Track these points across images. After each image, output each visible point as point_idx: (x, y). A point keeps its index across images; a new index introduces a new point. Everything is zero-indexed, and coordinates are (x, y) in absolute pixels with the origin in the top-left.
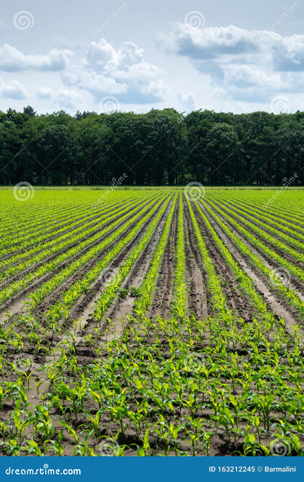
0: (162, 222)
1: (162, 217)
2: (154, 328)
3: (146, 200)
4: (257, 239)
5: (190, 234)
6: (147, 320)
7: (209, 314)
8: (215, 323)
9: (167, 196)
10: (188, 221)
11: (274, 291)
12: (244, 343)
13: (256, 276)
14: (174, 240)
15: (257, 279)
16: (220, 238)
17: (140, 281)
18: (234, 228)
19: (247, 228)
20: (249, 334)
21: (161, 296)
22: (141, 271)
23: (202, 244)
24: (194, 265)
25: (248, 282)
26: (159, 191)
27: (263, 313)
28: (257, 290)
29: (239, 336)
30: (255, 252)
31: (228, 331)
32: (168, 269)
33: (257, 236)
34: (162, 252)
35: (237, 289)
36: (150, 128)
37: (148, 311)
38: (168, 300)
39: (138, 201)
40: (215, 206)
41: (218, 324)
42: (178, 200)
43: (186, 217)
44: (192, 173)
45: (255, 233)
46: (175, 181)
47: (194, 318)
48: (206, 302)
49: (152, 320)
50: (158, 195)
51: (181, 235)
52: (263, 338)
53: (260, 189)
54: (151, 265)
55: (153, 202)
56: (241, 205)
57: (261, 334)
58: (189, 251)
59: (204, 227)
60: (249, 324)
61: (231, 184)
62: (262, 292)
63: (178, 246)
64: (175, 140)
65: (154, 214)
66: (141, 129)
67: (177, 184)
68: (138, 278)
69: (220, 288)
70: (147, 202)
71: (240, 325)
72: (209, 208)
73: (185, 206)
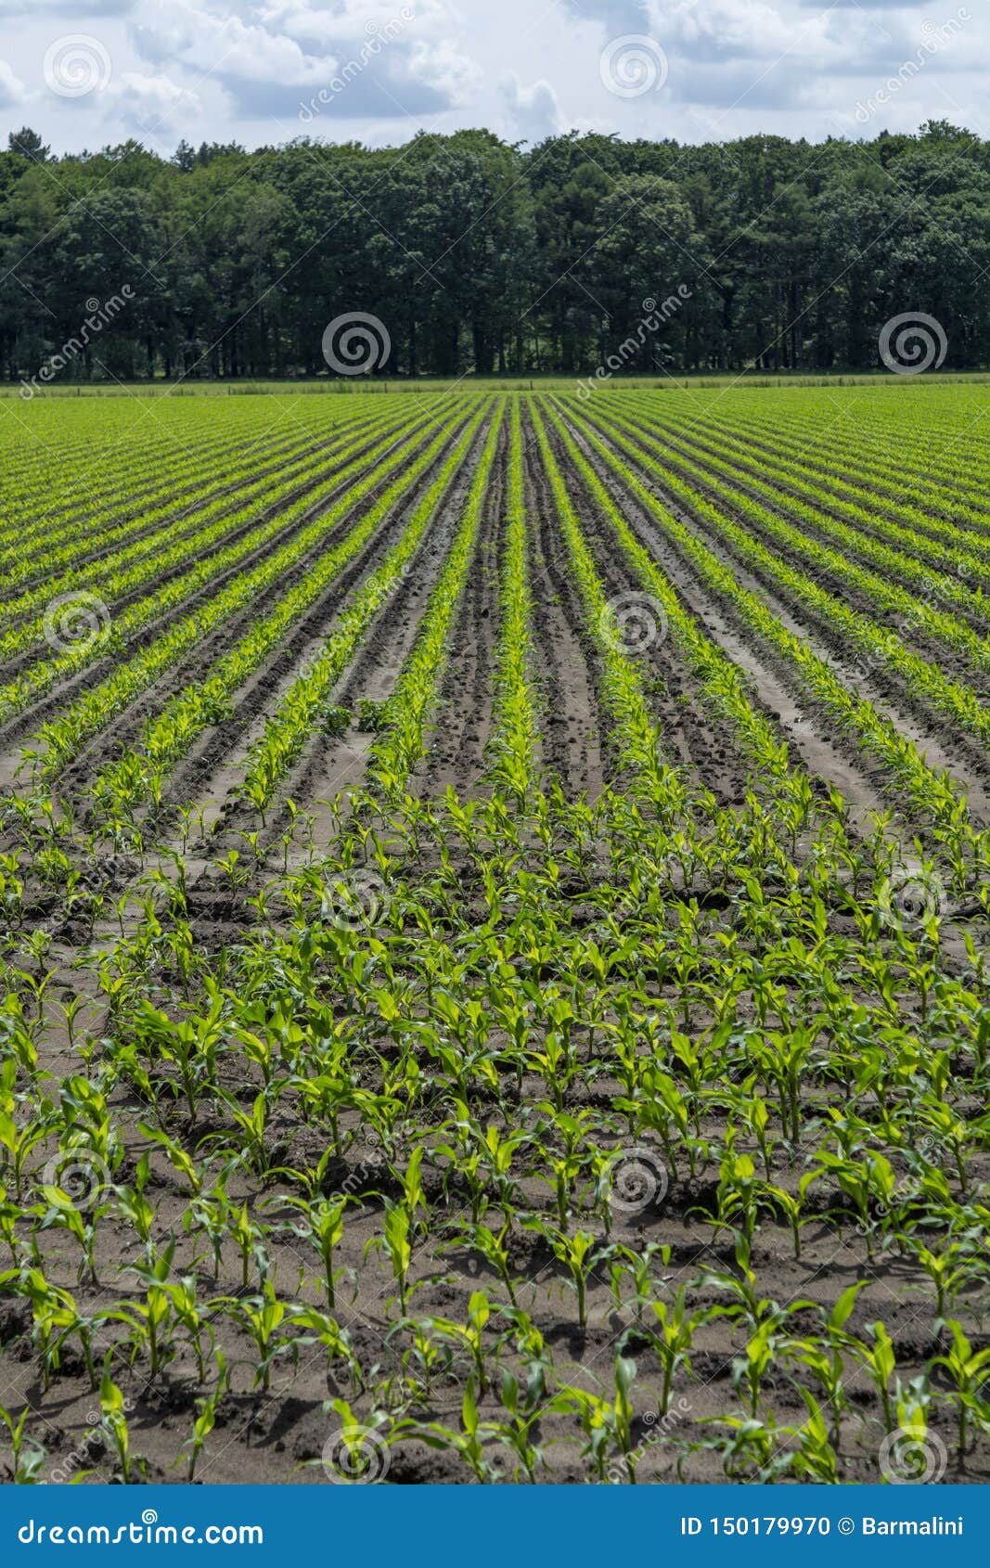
0: (457, 495)
1: (458, 477)
2: (435, 829)
3: (404, 425)
4: (756, 541)
5: (544, 530)
6: (411, 805)
7: (608, 782)
8: (626, 811)
9: (470, 409)
10: (539, 489)
11: (813, 704)
12: (718, 869)
13: (753, 660)
14: (494, 550)
15: (759, 670)
16: (640, 540)
17: (388, 679)
18: (685, 509)
19: (726, 509)
20: (732, 842)
21: (456, 728)
22: (390, 652)
23: (583, 562)
24: (558, 628)
25: (729, 677)
26: (446, 395)
27: (774, 774)
28: (758, 705)
29: (702, 848)
30: (754, 585)
31: (668, 833)
32: (475, 643)
33: (759, 532)
34: (457, 588)
35: (694, 702)
36: (414, 194)
37: (417, 774)
38: (476, 739)
39: (381, 426)
40: (622, 440)
41: (635, 812)
42: (506, 422)
43: (532, 476)
44: (551, 335)
45: (750, 525)
46: (497, 361)
47: (559, 795)
48: (597, 744)
49: (429, 803)
50: (443, 407)
51: (517, 533)
52: (779, 853)
53: (766, 385)
54: (424, 630)
55: (427, 430)
56: (707, 436)
57: (771, 842)
58: (543, 584)
59: (590, 507)
60: (732, 810)
61: (674, 369)
62: (774, 709)
63: (508, 570)
64: (494, 232)
65: (431, 468)
66: (387, 199)
67: (503, 373)
68: (382, 673)
69: (640, 698)
70: (408, 429)
71: (705, 813)
72: (604, 449)
73: (528, 442)
